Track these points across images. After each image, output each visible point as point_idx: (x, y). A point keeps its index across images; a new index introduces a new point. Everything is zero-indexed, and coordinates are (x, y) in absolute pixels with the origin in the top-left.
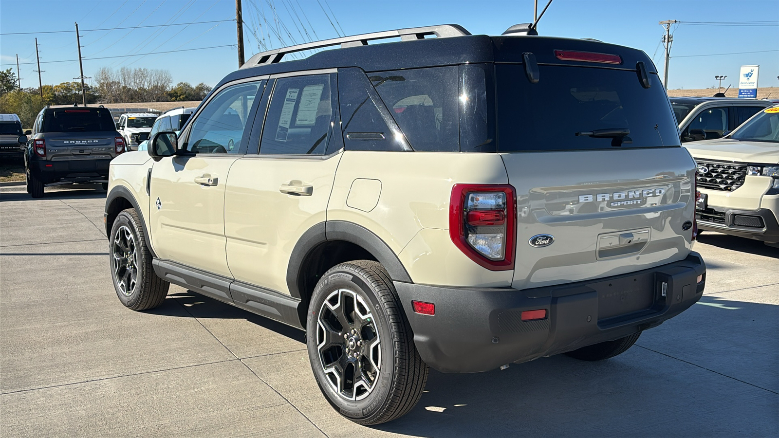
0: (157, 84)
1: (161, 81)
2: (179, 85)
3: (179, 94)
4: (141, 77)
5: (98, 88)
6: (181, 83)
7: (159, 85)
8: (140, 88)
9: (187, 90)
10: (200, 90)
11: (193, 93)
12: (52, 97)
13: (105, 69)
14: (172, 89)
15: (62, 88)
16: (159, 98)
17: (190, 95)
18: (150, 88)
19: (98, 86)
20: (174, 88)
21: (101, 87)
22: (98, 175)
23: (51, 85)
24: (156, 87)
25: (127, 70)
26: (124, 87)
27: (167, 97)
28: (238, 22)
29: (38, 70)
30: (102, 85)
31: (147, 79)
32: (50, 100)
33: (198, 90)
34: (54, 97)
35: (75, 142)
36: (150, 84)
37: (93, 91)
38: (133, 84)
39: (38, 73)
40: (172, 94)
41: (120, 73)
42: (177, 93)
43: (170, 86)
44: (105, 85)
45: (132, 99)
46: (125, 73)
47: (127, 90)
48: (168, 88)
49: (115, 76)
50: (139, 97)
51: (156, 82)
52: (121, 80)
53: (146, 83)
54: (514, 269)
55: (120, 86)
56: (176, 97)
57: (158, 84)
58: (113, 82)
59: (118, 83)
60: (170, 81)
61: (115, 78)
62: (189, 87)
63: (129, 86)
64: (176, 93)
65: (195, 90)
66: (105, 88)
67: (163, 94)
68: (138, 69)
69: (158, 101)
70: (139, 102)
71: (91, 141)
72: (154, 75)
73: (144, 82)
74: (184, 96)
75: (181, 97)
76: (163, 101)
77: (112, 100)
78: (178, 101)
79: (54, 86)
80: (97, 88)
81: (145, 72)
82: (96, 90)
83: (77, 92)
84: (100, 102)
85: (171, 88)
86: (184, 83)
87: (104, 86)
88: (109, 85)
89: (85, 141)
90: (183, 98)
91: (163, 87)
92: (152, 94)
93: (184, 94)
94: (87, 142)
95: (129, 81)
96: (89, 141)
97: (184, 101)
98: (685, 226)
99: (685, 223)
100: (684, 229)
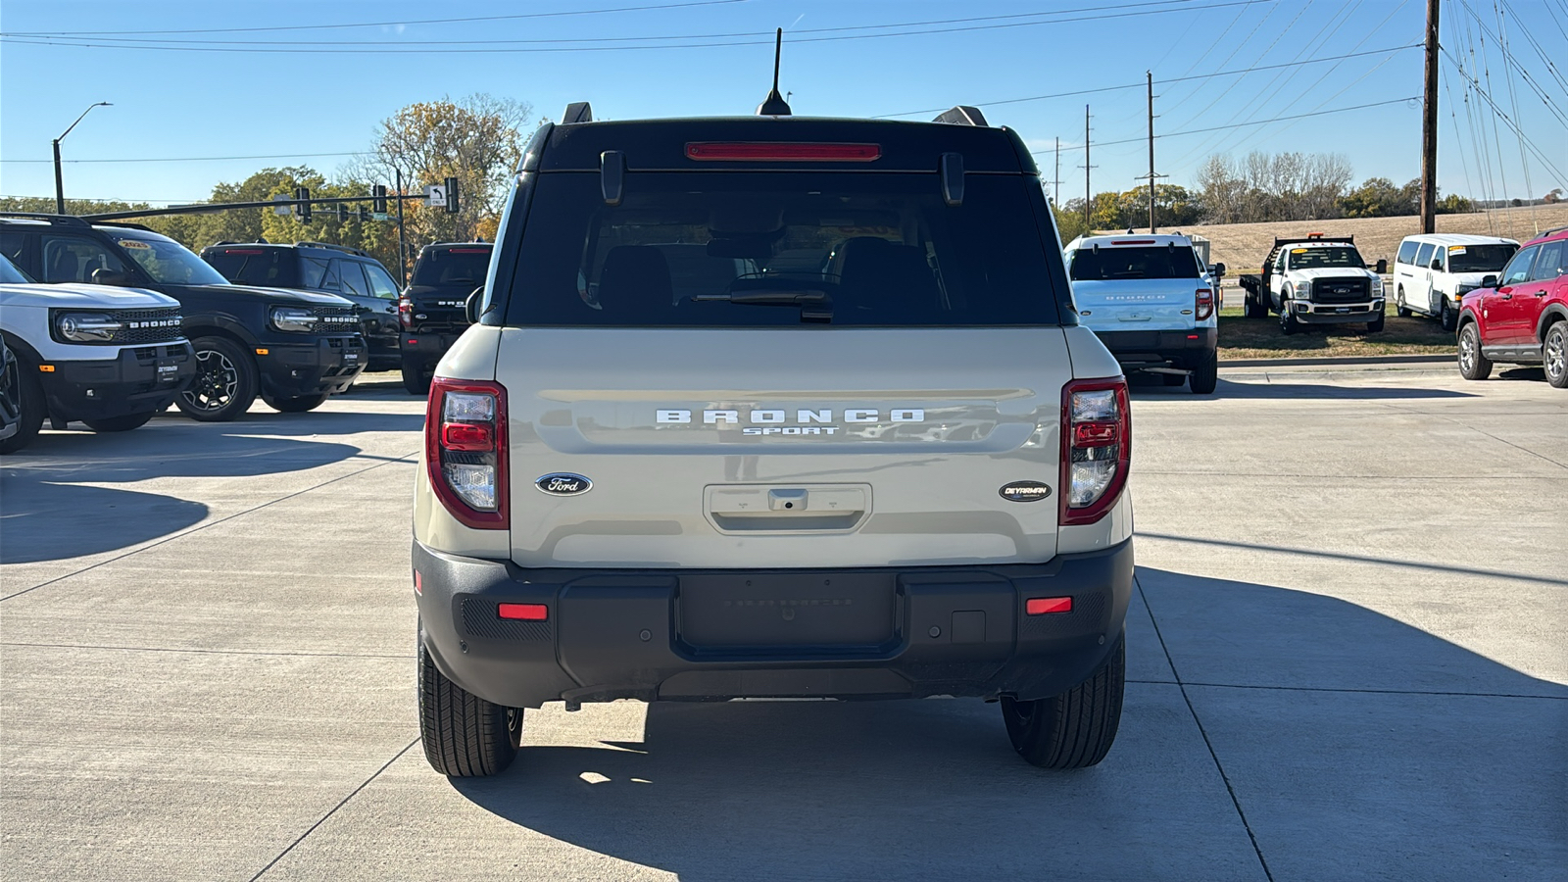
0: (1320, 183)
1: (1330, 177)
2: (1368, 184)
3: (1365, 203)
4: (1288, 170)
5: (1203, 194)
6: (1373, 180)
7: (1325, 184)
8: (1285, 192)
9: (1383, 194)
10: (1412, 193)
11: (1396, 200)
12: (1116, 215)
13: (1218, 157)
14: (1353, 192)
15: (1135, 197)
16: (1323, 211)
17: (1389, 203)
18: (1305, 192)
19: (1203, 191)
20: (1356, 190)
21: (1209, 192)
23: (1116, 192)
24: (1318, 189)
25: (1261, 157)
26: (1253, 192)
27: (1339, 210)
28: (1428, 49)
29: (1085, 165)
30: (1211, 189)
31: (1301, 173)
32: (1112, 221)
33: (1408, 194)
34: (1120, 215)
36: (1305, 184)
37: (1193, 201)
38: (1270, 185)
39: (1086, 171)
40: (1351, 202)
41: (1247, 164)
42: (1362, 201)
43: (1348, 187)
44: (1216, 189)
45: (1267, 215)
46: (1255, 163)
47: (1259, 197)
48: (1343, 191)
49: (1237, 170)
50: (1281, 211)
51: (1319, 179)
52: (1247, 178)
53: (1298, 183)
54: (509, 529)
55: (1245, 189)
56: (1359, 209)
57: (1322, 183)
58: (1232, 182)
59: (1244, 182)
60: (1346, 176)
61: (1237, 174)
62: (1388, 187)
63: (1264, 190)
64: (1359, 200)
65: (1401, 194)
66: (1216, 194)
67: (1332, 203)
68: (1282, 155)
69: (1319, 218)
70: (1282, 221)
72: (1316, 165)
73: (1294, 180)
74: (1377, 207)
75: (1370, 209)
76: (1330, 218)
77: (1228, 218)
78: (1363, 217)
79: (1121, 193)
80: (1200, 194)
81: (1297, 160)
82: (1200, 198)
83: (1163, 204)
84: (1205, 222)
85: (1349, 190)
86: (1378, 179)
87: (1214, 190)
88: (1225, 188)
90: (1374, 210)
91: (1334, 189)
92: (1308, 205)
93: (1375, 203)
95: (1265, 179)
97: (1375, 216)
98: (1011, 491)
99: (1012, 485)
100: (1009, 497)
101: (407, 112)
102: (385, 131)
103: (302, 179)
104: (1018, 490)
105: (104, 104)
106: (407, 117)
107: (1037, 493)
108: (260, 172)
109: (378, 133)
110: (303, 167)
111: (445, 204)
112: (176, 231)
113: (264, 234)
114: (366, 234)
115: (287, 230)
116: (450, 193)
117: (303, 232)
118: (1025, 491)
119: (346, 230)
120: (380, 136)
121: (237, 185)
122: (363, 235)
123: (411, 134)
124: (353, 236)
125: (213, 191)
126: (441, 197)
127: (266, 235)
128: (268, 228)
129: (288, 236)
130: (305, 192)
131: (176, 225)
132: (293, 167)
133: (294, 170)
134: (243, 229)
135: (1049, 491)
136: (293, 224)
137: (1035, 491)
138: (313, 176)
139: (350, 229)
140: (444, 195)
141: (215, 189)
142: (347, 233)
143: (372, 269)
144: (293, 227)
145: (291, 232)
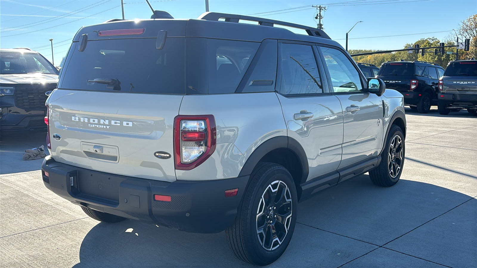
22: (472, 104)
35: (460, 83)
71: (470, 82)
89: (466, 82)
94: (467, 83)
96: (468, 82)
98: (157, 154)
99: (158, 152)
100: (157, 156)
101: (471, 18)
102: (461, 24)
103: (433, 41)
104: (160, 154)
105: (361, 22)
106: (471, 19)
107: (166, 156)
108: (419, 40)
109: (460, 25)
110: (433, 38)
111: (464, 48)
112: (393, 59)
113: (418, 59)
114: (451, 58)
115: (425, 58)
116: (467, 44)
117: (430, 58)
118: (162, 155)
119: (444, 57)
120: (460, 26)
121: (412, 44)
122: (450, 59)
123: (471, 25)
124: (446, 59)
125: (404, 46)
126: (463, 46)
127: (419, 60)
128: (420, 57)
129: (425, 59)
130: (418, 46)
131: (393, 57)
132: (430, 38)
133: (430, 39)
134: (413, 57)
135: (170, 156)
136: (427, 56)
137: (165, 155)
138: (436, 40)
139: (445, 57)
140: (464, 45)
141: (405, 45)
142: (444, 58)
143: (440, 70)
144: (427, 57)
145: (426, 58)
